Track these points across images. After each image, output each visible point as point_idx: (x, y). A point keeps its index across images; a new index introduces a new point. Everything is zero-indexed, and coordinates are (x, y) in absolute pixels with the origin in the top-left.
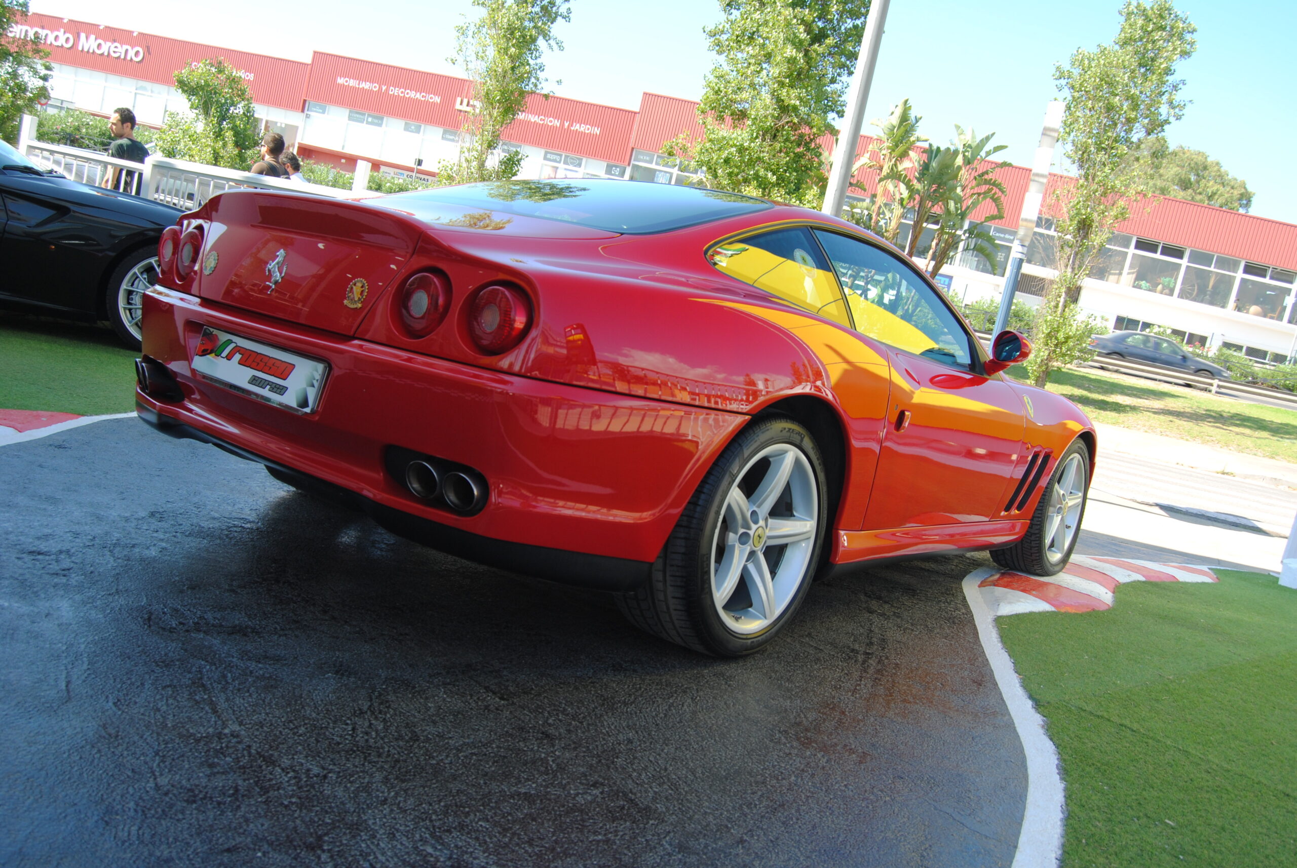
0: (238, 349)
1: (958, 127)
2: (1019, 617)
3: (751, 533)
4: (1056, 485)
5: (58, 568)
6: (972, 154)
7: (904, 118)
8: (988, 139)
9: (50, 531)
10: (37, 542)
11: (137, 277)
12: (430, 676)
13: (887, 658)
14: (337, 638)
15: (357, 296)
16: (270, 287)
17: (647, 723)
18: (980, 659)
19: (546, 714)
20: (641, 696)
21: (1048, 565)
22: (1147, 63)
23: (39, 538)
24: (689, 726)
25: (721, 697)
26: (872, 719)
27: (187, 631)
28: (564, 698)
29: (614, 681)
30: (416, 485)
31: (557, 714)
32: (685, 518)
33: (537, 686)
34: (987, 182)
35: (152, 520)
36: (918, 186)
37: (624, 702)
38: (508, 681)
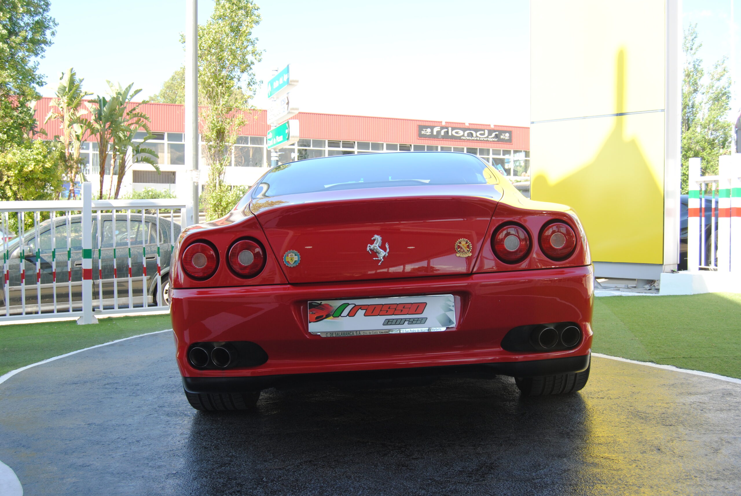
0: (359, 307)
1: (109, 82)
6: (122, 98)
7: (72, 82)
8: (130, 87)
16: (380, 260)
22: (236, 31)
34: (136, 115)
36: (97, 126)
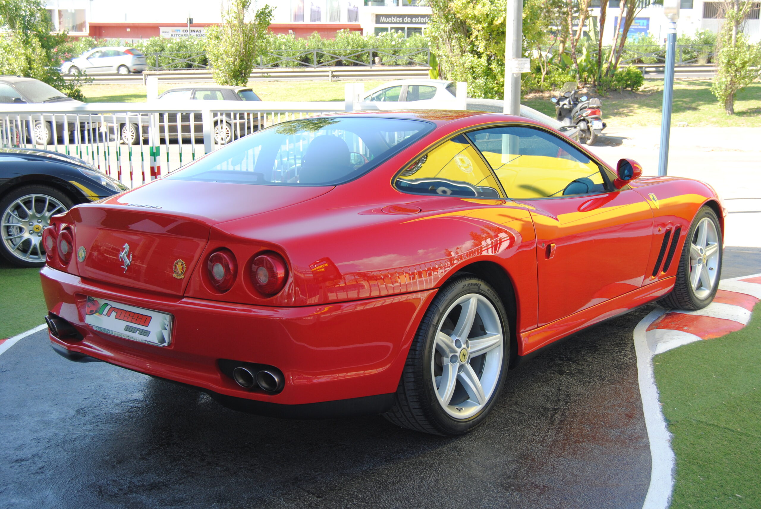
0: (113, 309)
2: (671, 353)
3: (458, 354)
4: (693, 246)
5: (36, 468)
9: (21, 442)
10: (18, 453)
11: (11, 215)
12: (274, 491)
13: (568, 410)
14: (214, 477)
15: (180, 271)
16: (125, 269)
17: (407, 494)
18: (635, 396)
19: (346, 502)
20: (404, 476)
21: (698, 302)
23: (17, 449)
24: (433, 491)
25: (455, 465)
26: (552, 460)
27: (125, 494)
28: (356, 488)
29: (386, 469)
30: (241, 381)
31: (353, 501)
32: (410, 360)
33: (338, 483)
35: (80, 417)
37: (393, 482)
38: (321, 483)
